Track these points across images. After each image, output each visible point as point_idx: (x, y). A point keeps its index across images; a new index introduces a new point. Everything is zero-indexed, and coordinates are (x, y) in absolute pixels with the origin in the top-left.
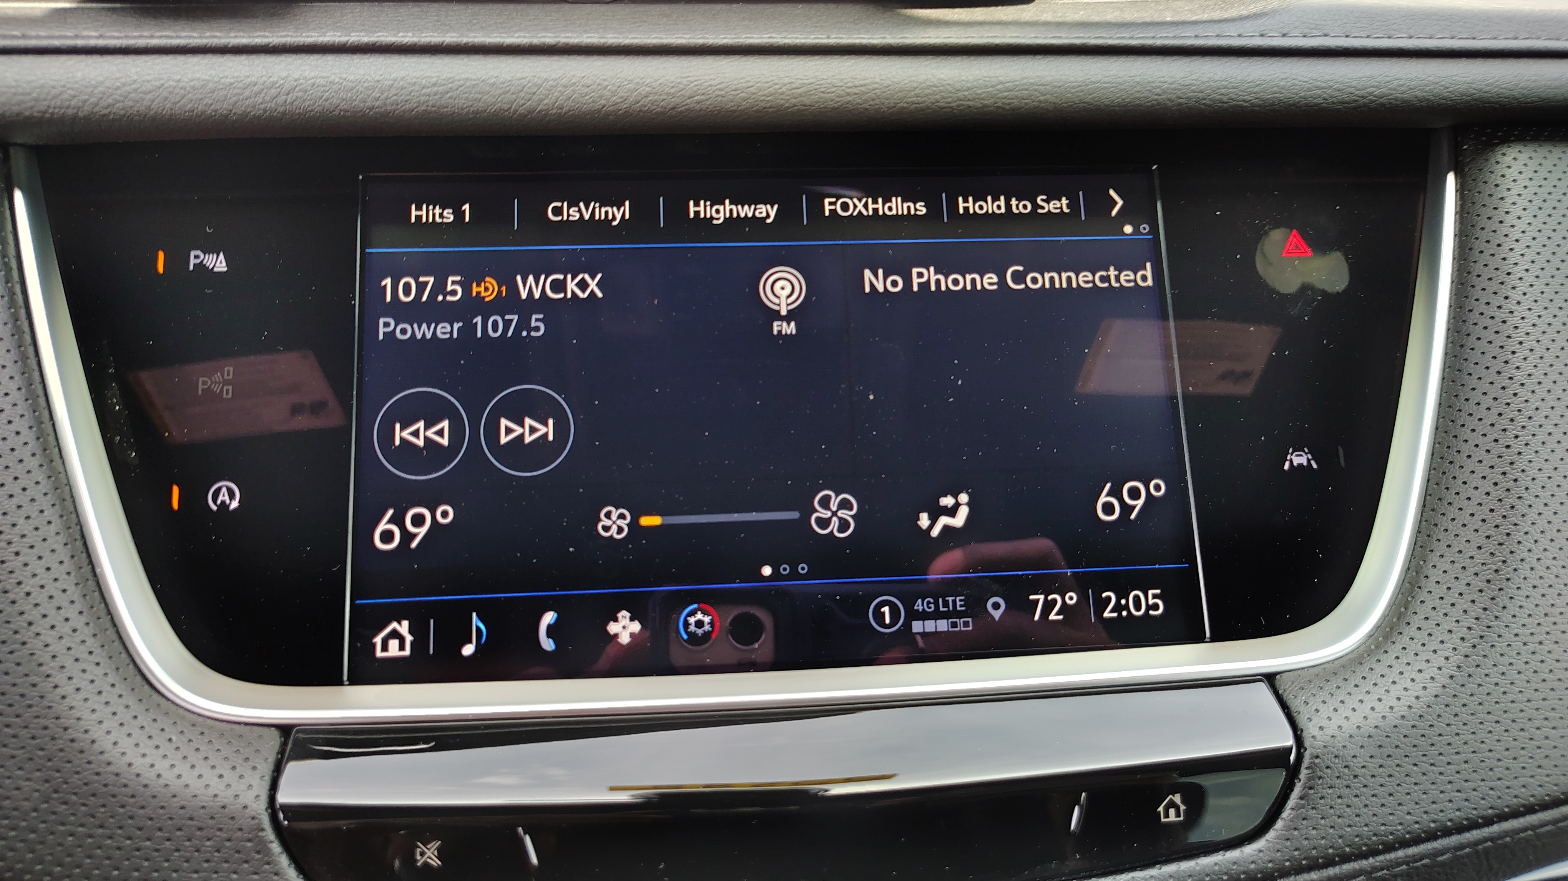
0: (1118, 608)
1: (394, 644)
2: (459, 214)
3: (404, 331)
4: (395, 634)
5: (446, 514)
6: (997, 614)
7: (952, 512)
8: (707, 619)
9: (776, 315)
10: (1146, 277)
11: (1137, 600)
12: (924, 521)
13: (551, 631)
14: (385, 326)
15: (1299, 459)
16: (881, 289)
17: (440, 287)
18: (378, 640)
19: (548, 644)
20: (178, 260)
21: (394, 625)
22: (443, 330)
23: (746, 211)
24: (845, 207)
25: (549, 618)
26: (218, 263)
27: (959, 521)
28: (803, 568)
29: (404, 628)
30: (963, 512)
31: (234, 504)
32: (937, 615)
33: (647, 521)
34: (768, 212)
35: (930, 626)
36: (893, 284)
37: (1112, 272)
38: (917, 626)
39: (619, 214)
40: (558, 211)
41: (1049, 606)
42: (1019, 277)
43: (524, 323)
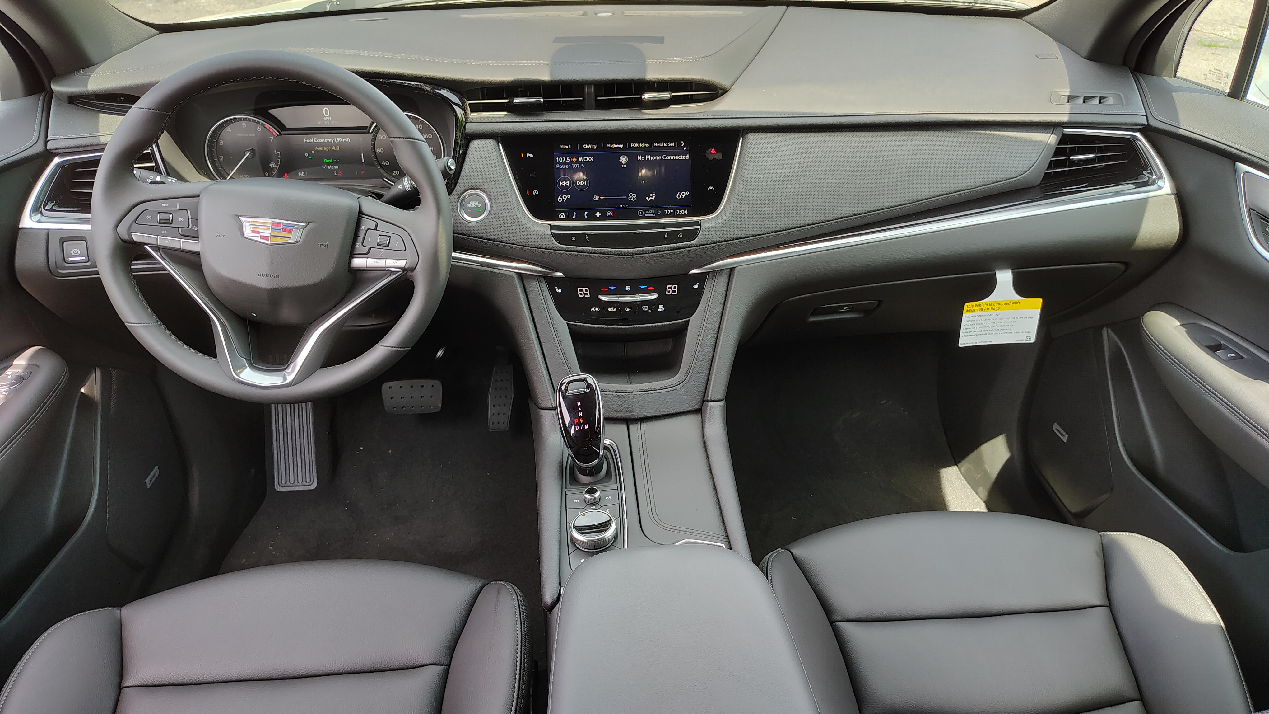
0: (680, 212)
1: (562, 216)
2: (569, 147)
3: (561, 167)
4: (562, 215)
5: (569, 196)
6: (659, 213)
7: (652, 197)
8: (611, 213)
9: (623, 164)
10: (687, 157)
11: (683, 212)
12: (647, 198)
13: (587, 215)
14: (558, 166)
15: (711, 188)
16: (640, 159)
17: (566, 159)
18: (560, 216)
19: (586, 217)
20: (525, 155)
21: (562, 213)
22: (567, 166)
23: (617, 146)
24: (635, 145)
25: (586, 213)
26: (531, 155)
27: (653, 198)
28: (627, 206)
29: (563, 214)
30: (654, 197)
31: (537, 194)
32: (649, 213)
33: (601, 198)
34: (621, 146)
35: (648, 215)
36: (643, 158)
37: (681, 156)
38: (646, 215)
39: (595, 147)
40: (585, 146)
41: (668, 212)
42: (665, 157)
43: (580, 165)
